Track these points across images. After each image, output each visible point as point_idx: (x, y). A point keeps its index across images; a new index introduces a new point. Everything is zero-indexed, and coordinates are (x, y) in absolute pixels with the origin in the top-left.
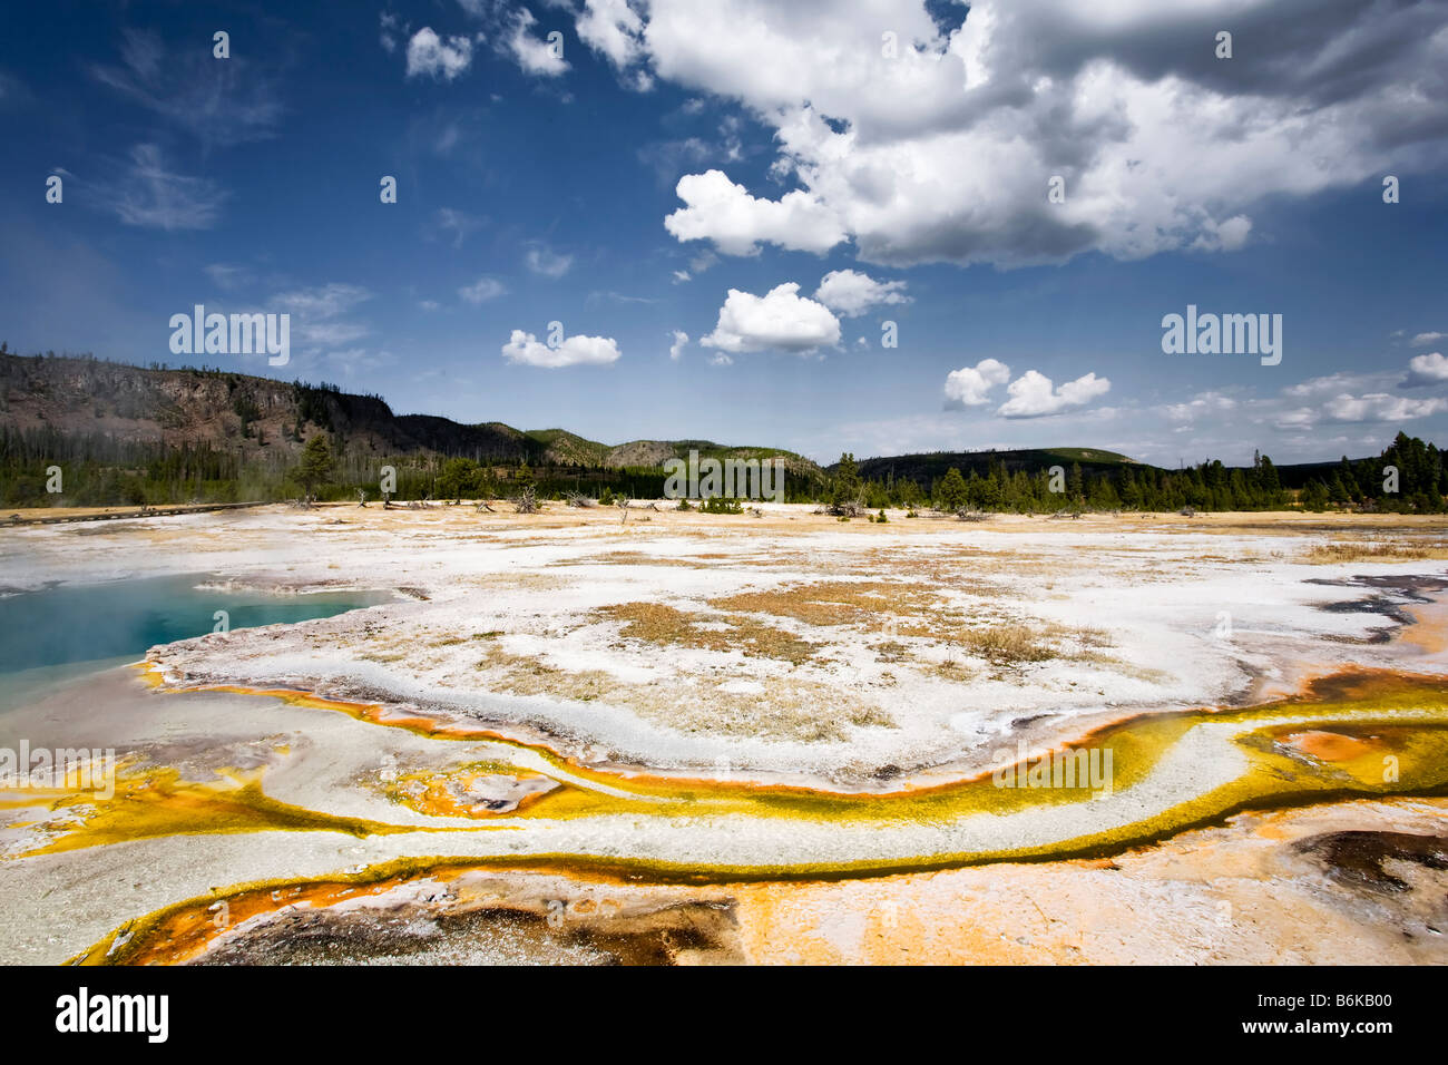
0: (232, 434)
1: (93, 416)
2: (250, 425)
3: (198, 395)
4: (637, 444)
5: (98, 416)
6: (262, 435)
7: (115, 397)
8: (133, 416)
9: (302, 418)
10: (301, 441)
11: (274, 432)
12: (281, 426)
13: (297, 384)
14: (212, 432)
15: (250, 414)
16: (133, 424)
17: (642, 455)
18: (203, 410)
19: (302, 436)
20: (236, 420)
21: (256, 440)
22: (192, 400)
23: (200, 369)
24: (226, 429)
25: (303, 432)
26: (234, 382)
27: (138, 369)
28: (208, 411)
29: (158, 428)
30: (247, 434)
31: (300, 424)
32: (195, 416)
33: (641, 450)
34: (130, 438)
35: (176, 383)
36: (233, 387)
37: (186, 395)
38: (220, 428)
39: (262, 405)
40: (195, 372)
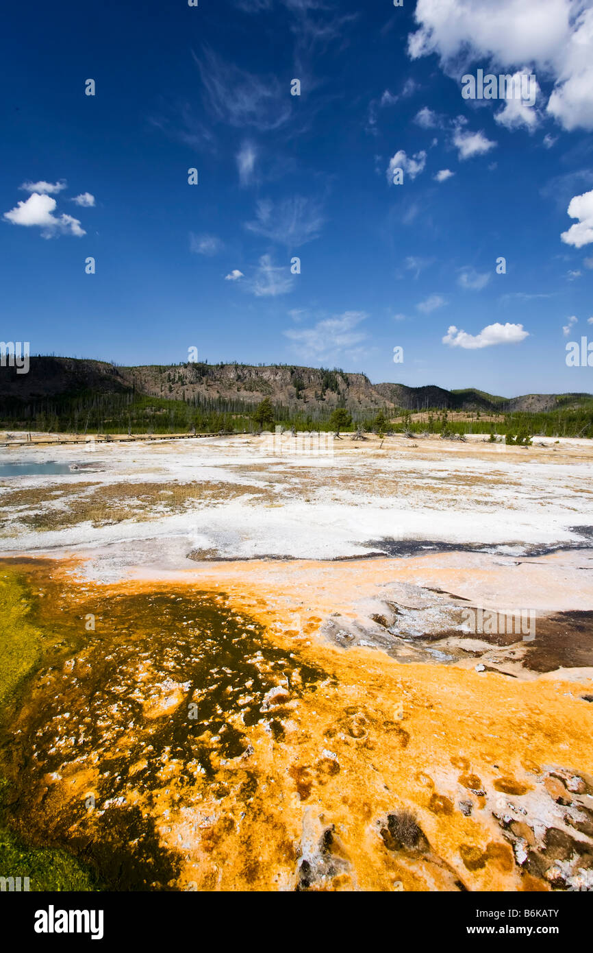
0: (292, 397)
1: (236, 391)
2: (300, 392)
3: (277, 378)
4: (528, 397)
5: (238, 391)
6: (305, 397)
7: (245, 381)
8: (251, 390)
9: (324, 388)
10: (324, 400)
11: (311, 396)
12: (314, 392)
13: (322, 369)
14: (284, 397)
15: (300, 387)
16: (251, 394)
17: (531, 404)
18: (280, 386)
19: (324, 397)
20: (294, 390)
21: (302, 400)
22: (275, 380)
23: (278, 365)
24: (289, 395)
25: (325, 395)
26: (293, 370)
27: (253, 367)
28: (282, 386)
29: (261, 396)
30: (299, 397)
31: (324, 391)
32: (276, 389)
33: (530, 401)
34: (250, 401)
35: (268, 373)
36: (292, 373)
37: (272, 378)
38: (287, 395)
39: (305, 382)
40: (276, 366)
